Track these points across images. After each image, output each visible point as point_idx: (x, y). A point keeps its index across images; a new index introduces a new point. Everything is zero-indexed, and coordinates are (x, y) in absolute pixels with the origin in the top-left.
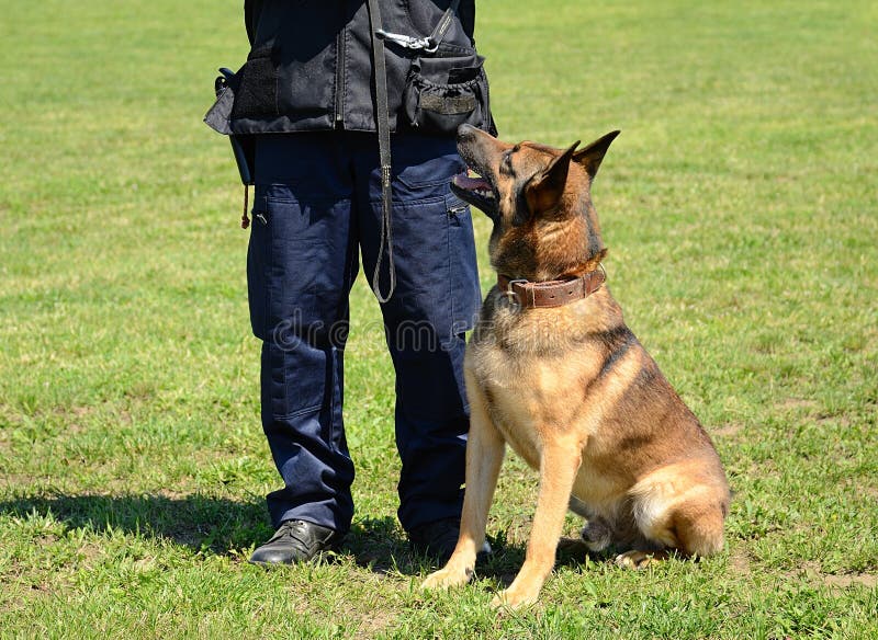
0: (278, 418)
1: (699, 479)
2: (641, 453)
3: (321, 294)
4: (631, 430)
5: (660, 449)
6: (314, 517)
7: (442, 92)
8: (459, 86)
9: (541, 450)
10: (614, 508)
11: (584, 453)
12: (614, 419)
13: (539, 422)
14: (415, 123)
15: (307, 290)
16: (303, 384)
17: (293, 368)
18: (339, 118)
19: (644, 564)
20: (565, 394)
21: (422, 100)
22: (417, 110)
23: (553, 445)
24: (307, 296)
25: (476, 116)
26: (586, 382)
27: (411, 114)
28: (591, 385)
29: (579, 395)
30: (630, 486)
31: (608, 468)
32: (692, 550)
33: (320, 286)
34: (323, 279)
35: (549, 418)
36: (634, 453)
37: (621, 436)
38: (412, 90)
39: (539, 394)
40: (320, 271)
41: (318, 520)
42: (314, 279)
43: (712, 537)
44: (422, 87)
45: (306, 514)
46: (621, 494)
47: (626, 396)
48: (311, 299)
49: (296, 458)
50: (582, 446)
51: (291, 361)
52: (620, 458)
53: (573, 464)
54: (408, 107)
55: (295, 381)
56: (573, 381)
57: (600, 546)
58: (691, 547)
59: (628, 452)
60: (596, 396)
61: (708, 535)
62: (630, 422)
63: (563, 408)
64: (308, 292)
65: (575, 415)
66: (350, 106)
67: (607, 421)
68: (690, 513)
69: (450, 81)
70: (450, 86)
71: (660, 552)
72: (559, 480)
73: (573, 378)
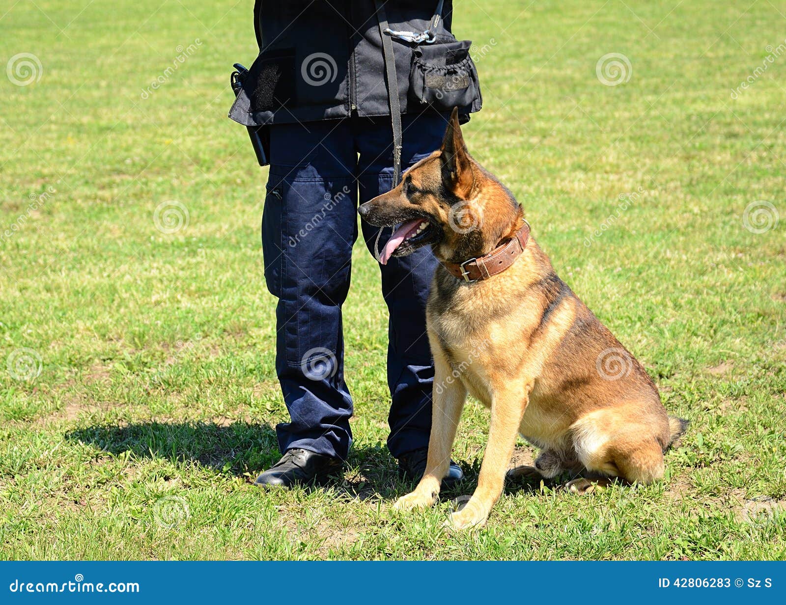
0: (292, 365)
1: (632, 418)
2: (580, 393)
3: (329, 259)
4: (570, 373)
5: (597, 389)
6: (314, 446)
7: (443, 72)
8: (455, 66)
9: (493, 393)
10: (560, 441)
11: (531, 394)
12: (555, 364)
13: (490, 371)
14: (424, 100)
15: (316, 256)
16: (313, 336)
17: (304, 322)
18: (353, 107)
19: (590, 490)
20: (513, 344)
21: (427, 80)
22: (424, 89)
23: (503, 388)
24: (318, 261)
25: (471, 91)
26: (530, 332)
27: (419, 94)
28: (533, 335)
29: (523, 345)
30: (572, 423)
31: (552, 407)
32: (631, 479)
33: (329, 251)
34: (330, 245)
35: (499, 366)
36: (574, 394)
37: (561, 378)
38: (418, 73)
39: (490, 349)
40: (328, 239)
41: (318, 449)
42: (323, 245)
43: (648, 468)
44: (425, 70)
45: (306, 444)
46: (565, 430)
47: (564, 343)
48: (320, 264)
49: (301, 400)
50: (528, 388)
51: (303, 316)
52: (562, 398)
53: (520, 405)
54: (415, 89)
55: (306, 333)
56: (518, 333)
57: (551, 473)
58: (630, 476)
59: (569, 393)
60: (538, 344)
61: (644, 467)
62: (568, 366)
63: (510, 357)
64: (318, 257)
65: (522, 362)
66: (363, 95)
67: (548, 365)
68: (624, 448)
69: (448, 63)
70: (448, 67)
71: (603, 480)
72: (508, 418)
73: (518, 330)
